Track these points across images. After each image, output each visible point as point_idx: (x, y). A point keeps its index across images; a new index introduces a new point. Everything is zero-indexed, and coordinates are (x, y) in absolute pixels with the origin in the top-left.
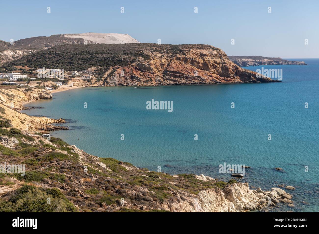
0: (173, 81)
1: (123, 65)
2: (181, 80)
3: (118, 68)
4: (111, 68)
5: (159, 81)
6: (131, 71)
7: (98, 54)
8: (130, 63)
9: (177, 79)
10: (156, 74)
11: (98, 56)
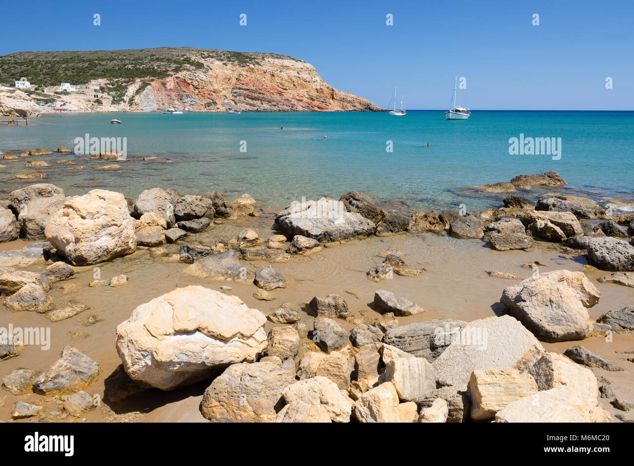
0: (251, 105)
1: (162, 76)
2: (262, 104)
3: (152, 80)
4: (138, 80)
5: (227, 104)
6: (177, 86)
7: (102, 60)
8: (171, 73)
9: (255, 102)
10: (221, 94)
11: (104, 63)
